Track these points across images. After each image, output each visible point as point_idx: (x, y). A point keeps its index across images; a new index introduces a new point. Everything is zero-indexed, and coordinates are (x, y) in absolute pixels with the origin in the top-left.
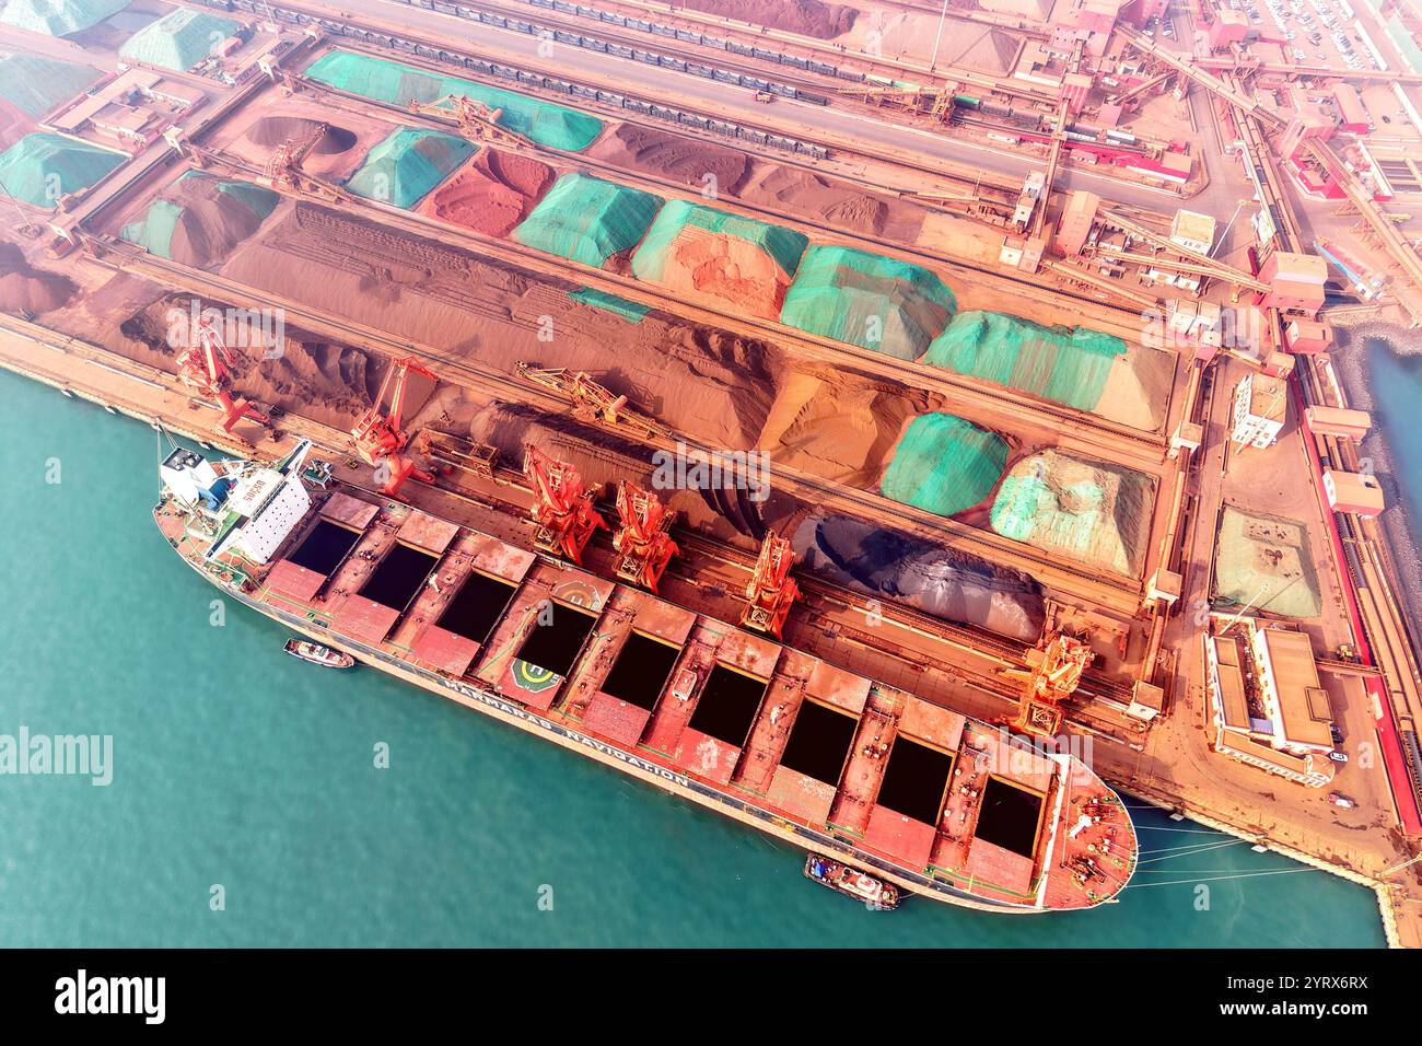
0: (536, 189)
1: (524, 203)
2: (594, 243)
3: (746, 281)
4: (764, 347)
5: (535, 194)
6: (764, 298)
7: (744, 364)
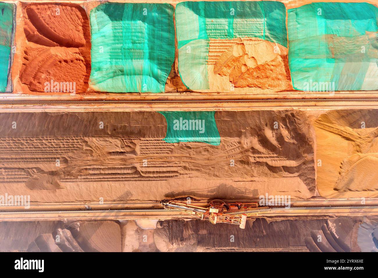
0: (82, 36)
1: (81, 53)
2: (153, 79)
3: (263, 66)
4: (293, 115)
5: (84, 41)
6: (280, 77)
7: (292, 141)
